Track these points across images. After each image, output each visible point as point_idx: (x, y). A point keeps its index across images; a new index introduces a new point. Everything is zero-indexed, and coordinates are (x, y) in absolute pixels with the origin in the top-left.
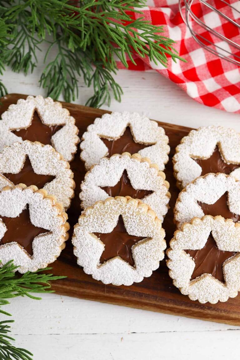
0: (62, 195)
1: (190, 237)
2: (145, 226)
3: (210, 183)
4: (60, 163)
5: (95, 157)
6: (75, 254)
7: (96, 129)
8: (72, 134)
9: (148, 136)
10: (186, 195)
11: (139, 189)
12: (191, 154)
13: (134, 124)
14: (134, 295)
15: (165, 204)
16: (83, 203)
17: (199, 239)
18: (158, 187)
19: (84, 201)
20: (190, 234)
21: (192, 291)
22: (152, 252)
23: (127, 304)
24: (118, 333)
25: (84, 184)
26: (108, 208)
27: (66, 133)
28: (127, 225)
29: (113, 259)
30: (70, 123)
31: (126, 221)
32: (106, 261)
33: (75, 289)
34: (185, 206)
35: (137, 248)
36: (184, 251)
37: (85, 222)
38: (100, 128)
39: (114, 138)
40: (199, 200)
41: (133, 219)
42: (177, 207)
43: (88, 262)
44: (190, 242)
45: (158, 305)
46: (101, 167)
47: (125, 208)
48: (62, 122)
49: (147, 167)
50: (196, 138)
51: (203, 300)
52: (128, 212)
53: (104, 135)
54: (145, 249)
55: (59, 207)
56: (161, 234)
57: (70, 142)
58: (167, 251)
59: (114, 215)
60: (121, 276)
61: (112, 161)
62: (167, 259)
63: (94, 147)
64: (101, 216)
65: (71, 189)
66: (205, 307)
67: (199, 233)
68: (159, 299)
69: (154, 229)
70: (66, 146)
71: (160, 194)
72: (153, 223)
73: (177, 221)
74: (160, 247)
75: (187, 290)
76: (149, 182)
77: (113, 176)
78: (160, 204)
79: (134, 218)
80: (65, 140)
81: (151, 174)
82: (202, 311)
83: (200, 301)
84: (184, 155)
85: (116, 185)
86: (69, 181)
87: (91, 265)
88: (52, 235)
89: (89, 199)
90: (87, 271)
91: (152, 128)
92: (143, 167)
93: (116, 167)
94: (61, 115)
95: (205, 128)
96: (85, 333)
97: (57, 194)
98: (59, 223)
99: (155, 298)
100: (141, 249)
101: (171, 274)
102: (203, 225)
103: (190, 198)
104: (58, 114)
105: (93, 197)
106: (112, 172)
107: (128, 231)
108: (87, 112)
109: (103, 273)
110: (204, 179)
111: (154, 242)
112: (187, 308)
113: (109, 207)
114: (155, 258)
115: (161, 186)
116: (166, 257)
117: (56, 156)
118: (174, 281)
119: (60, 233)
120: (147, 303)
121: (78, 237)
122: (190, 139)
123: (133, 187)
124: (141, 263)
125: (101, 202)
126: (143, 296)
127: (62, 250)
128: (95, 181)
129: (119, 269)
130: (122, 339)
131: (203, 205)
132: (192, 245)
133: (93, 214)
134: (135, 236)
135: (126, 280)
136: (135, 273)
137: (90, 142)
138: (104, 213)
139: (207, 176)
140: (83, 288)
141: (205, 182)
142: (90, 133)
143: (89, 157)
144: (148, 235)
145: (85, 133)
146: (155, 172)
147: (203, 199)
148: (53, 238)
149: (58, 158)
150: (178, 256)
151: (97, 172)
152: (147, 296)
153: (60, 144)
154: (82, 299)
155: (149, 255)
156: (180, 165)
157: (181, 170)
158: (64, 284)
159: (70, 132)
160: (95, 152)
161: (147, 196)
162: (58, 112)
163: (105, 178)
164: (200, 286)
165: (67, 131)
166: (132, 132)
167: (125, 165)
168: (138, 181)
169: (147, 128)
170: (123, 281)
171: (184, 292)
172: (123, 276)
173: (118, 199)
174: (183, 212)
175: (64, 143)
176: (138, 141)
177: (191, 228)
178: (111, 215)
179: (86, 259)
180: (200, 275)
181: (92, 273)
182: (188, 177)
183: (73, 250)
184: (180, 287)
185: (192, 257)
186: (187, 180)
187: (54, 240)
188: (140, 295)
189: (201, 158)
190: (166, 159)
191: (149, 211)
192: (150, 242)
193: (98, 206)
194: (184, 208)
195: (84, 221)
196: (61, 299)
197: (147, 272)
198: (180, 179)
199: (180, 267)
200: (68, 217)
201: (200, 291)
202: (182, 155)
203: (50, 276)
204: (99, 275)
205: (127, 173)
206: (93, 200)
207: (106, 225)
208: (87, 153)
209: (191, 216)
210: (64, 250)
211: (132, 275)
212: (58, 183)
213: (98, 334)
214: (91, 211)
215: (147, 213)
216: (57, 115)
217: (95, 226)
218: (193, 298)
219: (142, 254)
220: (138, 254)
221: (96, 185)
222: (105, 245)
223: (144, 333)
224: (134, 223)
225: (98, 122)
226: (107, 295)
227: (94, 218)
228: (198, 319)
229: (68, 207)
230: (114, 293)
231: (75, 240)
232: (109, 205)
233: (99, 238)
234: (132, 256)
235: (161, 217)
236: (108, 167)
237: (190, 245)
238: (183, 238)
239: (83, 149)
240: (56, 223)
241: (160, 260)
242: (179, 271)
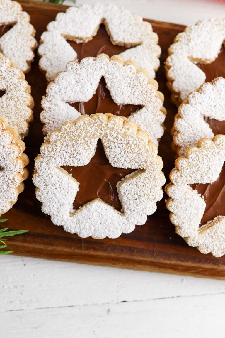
0: (16, 116)
1: (198, 166)
2: (135, 153)
3: (221, 90)
4: (10, 72)
5: (60, 64)
6: (38, 198)
7: (60, 27)
8: (26, 35)
9: (131, 34)
10: (189, 108)
11: (123, 103)
12: (190, 55)
13: (111, 18)
14: (122, 250)
15: (160, 123)
16: (45, 127)
17: (211, 167)
18: (149, 100)
19: (47, 124)
20: (198, 162)
21: (203, 241)
22: (147, 189)
23: (114, 264)
24: (103, 304)
25: (45, 99)
26: (81, 130)
27: (18, 34)
28: (109, 153)
29: (91, 202)
30: (23, 21)
31: (108, 148)
32: (82, 206)
33: (41, 248)
34: (189, 124)
35: (124, 185)
36: (189, 186)
37: (50, 151)
38: (64, 25)
39: (84, 39)
40: (207, 115)
41: (117, 143)
42: (176, 125)
43: (58, 208)
44: (199, 172)
45: (156, 262)
46: (69, 75)
47: (106, 128)
48: (11, 20)
49: (132, 72)
50: (196, 34)
51: (218, 252)
52: (110, 134)
53: (70, 34)
54: (137, 185)
55: (12, 132)
56: (158, 164)
57: (24, 46)
58: (166, 187)
59: (90, 140)
60: (104, 225)
61: (83, 65)
62: (167, 199)
63: (57, 51)
64: (71, 141)
65: (27, 107)
66: (219, 261)
67: (211, 160)
68: (156, 254)
69: (148, 157)
70: (19, 51)
71: (153, 109)
72: (146, 149)
73: (178, 146)
74: (156, 181)
75: (196, 240)
76: (136, 93)
77: (85, 86)
78: (152, 123)
79: (120, 142)
80: (16, 43)
81: (138, 81)
82: (215, 267)
83: (215, 254)
84: (180, 57)
85: (91, 99)
86: (24, 97)
87: (60, 211)
88: (4, 173)
89: (53, 120)
90: (57, 221)
91: (135, 24)
92: (127, 71)
93: (89, 73)
94: (9, 10)
95: (206, 21)
96: (58, 306)
97: (9, 115)
98: (12, 154)
99: (152, 253)
100: (130, 186)
101: (174, 219)
102: (216, 149)
103: (195, 112)
104: (6, 9)
105: (60, 118)
106: (85, 81)
107: (111, 161)
108: (46, 8)
109: (79, 222)
110: (212, 85)
111: (148, 175)
112: (195, 265)
113: (82, 128)
114: (151, 197)
115: (153, 98)
116: (166, 196)
117: (4, 61)
118: (178, 228)
119: (16, 169)
120: (141, 260)
121: (41, 174)
122: (188, 36)
123: (115, 101)
124: (132, 206)
125: (71, 122)
126: (134, 251)
127: (19, 194)
128: (62, 95)
129: (100, 215)
130: (108, 311)
131: (211, 123)
132: (202, 176)
133: (61, 140)
134: (122, 168)
135: (112, 230)
136: (123, 220)
137: (52, 45)
138: (76, 138)
139: (216, 80)
140: (52, 245)
141: (215, 89)
142: (50, 32)
143: (51, 65)
144: (140, 165)
145: (44, 33)
146: (144, 79)
147: (213, 114)
148: (5, 177)
149: (7, 64)
150: (182, 194)
151: (63, 81)
152: (141, 252)
153: (10, 49)
154: (51, 260)
155: (142, 194)
156: (177, 71)
157: (178, 77)
158: (25, 241)
159: (23, 32)
160: (59, 58)
161: (134, 113)
162: (6, 6)
163: (74, 90)
164: (214, 233)
165: (19, 31)
166: (109, 30)
167: (102, 70)
168: (121, 91)
169: (129, 23)
170: (107, 232)
171: (192, 243)
172: (106, 226)
173: (95, 117)
174: (186, 132)
175: (16, 47)
176: (117, 41)
177: (200, 153)
178: (86, 139)
179: (54, 203)
180: (212, 219)
181: (63, 224)
182: (187, 86)
183: (35, 192)
184: (187, 236)
185: (200, 195)
186: (187, 91)
187: (6, 180)
188: (131, 250)
189: (203, 61)
190: (157, 64)
191: (140, 132)
192: (143, 176)
193: (67, 127)
194: (187, 127)
195: (48, 150)
196: (23, 262)
197: (140, 218)
198: (177, 90)
199: (185, 209)
200: (26, 146)
201: (214, 240)
202: (178, 58)
203: (4, 231)
204: (73, 226)
205: (105, 82)
206: (60, 122)
207: (80, 154)
208: (48, 59)
209: (196, 137)
210: (22, 193)
211: (120, 223)
212: (9, 100)
213: (76, 306)
214: (58, 135)
215: (137, 134)
216: (5, 11)
217: (64, 156)
218: (204, 251)
219: (132, 193)
220: (127, 193)
221: (63, 100)
222: (79, 184)
223: (137, 301)
224: (120, 150)
225: (62, 18)
226: (86, 252)
227: (63, 145)
228: (210, 278)
229: (26, 133)
230: (95, 249)
231: (37, 178)
232: (83, 125)
233: (71, 175)
234: (118, 197)
235: (155, 141)
236: (79, 74)
237: (199, 177)
238: (188, 167)
239: (43, 55)
240: (8, 154)
241: (158, 200)
242: (185, 214)
